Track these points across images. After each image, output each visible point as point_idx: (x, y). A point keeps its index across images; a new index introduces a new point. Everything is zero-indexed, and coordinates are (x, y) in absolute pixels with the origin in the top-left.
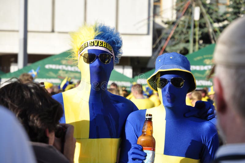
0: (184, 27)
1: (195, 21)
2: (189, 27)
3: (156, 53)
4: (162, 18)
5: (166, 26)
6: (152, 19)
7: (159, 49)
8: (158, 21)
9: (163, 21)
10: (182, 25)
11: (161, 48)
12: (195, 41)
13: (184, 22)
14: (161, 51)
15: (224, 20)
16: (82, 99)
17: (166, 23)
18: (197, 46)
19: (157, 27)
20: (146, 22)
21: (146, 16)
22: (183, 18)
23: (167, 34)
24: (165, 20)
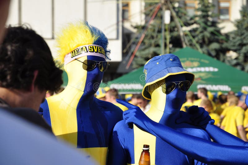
0: (154, 31)
1: (165, 25)
2: (159, 31)
3: (127, 58)
4: (131, 22)
5: (135, 31)
6: (120, 24)
7: (130, 54)
8: (127, 25)
9: (132, 26)
10: (151, 29)
11: (132, 53)
12: (166, 46)
13: (153, 26)
14: (132, 56)
15: (192, 24)
16: (70, 106)
17: (135, 27)
18: (168, 50)
19: (126, 32)
20: (115, 27)
21: (115, 21)
22: (152, 22)
23: (137, 38)
24: (134, 25)
